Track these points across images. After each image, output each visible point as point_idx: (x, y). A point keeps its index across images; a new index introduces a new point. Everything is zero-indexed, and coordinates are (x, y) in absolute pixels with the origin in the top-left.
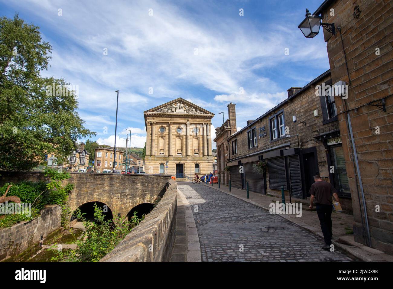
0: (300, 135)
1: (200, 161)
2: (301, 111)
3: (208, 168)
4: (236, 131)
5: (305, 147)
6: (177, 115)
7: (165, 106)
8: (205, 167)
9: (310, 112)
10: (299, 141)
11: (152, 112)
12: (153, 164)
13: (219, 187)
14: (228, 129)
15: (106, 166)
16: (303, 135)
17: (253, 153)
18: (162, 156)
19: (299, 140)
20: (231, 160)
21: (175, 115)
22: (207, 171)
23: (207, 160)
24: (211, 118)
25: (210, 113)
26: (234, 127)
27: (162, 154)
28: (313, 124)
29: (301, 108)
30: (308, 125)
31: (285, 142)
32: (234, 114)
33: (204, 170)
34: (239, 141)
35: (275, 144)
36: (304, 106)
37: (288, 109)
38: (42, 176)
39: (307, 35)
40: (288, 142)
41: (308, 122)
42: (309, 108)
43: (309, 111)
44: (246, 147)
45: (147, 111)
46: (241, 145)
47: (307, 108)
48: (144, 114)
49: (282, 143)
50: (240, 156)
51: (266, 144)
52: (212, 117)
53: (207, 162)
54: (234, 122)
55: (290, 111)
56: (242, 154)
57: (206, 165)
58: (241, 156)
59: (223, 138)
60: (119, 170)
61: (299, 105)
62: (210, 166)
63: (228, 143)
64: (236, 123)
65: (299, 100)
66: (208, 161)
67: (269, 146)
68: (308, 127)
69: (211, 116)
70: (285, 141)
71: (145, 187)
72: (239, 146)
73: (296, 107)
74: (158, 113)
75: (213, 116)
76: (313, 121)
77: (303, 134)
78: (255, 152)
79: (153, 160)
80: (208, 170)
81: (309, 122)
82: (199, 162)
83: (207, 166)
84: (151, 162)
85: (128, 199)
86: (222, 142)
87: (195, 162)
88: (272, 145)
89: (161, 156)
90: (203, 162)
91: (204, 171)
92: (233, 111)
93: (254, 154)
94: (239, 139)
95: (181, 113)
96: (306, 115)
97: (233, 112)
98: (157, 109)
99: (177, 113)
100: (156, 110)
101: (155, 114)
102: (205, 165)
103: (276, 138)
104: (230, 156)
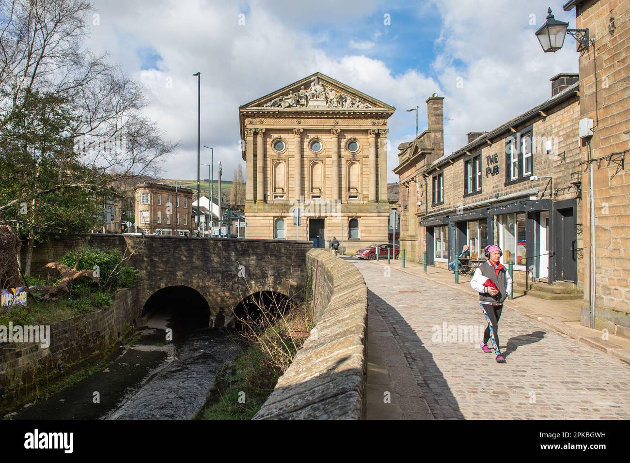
0: (554, 176)
1: (360, 212)
2: (561, 133)
3: (378, 228)
4: (443, 155)
5: (560, 198)
6: (312, 113)
7: (284, 92)
8: (372, 225)
9: (573, 137)
10: (553, 188)
11: (256, 108)
12: (261, 218)
13: (404, 266)
14: (425, 151)
15: (159, 222)
16: (560, 177)
17: (473, 202)
18: (280, 202)
19: (553, 185)
20: (430, 213)
21: (307, 113)
22: (376, 235)
23: (376, 211)
24: (387, 118)
25: (385, 105)
26: (438, 147)
27: (279, 197)
28: (576, 159)
29: (561, 129)
30: (568, 160)
31: (530, 187)
32: (440, 117)
33: (370, 232)
34: (448, 177)
35: (513, 189)
36: (565, 126)
37: (540, 127)
38: (94, 241)
39: (546, 49)
40: (534, 186)
41: (569, 155)
42: (572, 131)
43: (572, 135)
44: (459, 190)
45: (246, 106)
46: (450, 185)
47: (570, 130)
48: (240, 112)
49: (526, 189)
50: (448, 206)
51: (497, 186)
52: (390, 116)
53: (377, 214)
54: (438, 135)
55: (542, 131)
56: (452, 202)
57: (373, 221)
58: (450, 208)
59: (413, 169)
60: (185, 231)
61: (558, 123)
62: (383, 225)
63: (425, 180)
64: (442, 138)
65: (559, 113)
66: (379, 212)
67: (503, 192)
68: (568, 163)
69: (387, 113)
70: (530, 185)
71: (265, 262)
72: (447, 187)
73: (553, 125)
74: (270, 108)
75: (392, 114)
76: (576, 154)
77: (561, 175)
78: (476, 201)
79: (261, 209)
80: (379, 232)
81: (571, 155)
82: (358, 215)
83: (375, 225)
84: (256, 214)
85: (235, 283)
86: (412, 176)
87: (350, 214)
88: (508, 190)
89: (277, 202)
90: (368, 214)
91: (369, 235)
92: (438, 112)
93: (475, 204)
94: (448, 172)
95: (320, 108)
96: (568, 143)
97: (438, 115)
98: (268, 98)
99: (312, 108)
100: (266, 102)
101: (263, 112)
102: (370, 221)
103: (516, 177)
104: (427, 207)
